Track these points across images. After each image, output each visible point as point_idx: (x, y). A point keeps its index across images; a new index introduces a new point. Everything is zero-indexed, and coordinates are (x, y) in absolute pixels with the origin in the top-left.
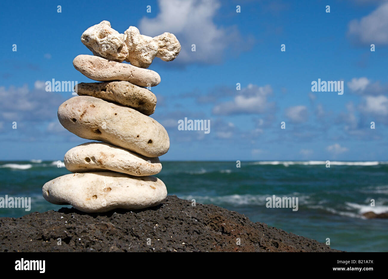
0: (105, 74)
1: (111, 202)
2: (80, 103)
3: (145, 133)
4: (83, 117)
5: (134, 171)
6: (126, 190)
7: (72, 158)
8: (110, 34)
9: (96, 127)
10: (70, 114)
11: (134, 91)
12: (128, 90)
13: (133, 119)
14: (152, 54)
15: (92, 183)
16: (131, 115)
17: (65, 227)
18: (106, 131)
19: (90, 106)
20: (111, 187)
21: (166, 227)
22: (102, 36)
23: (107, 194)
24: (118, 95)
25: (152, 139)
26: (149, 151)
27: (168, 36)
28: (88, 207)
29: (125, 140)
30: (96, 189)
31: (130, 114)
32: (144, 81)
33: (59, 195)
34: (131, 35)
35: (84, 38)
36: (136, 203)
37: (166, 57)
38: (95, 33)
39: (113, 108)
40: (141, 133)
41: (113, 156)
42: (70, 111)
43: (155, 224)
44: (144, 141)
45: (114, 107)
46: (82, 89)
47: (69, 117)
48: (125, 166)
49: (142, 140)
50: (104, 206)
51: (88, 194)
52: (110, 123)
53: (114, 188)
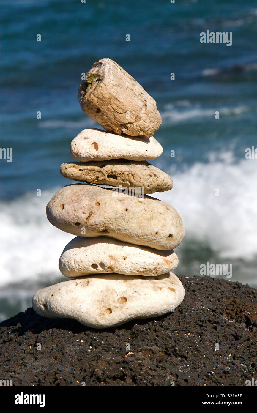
1: (129, 316)
2: (82, 203)
3: (164, 228)
4: (90, 220)
5: (151, 272)
6: (144, 299)
7: (74, 265)
9: (104, 228)
10: (72, 218)
13: (147, 213)
15: (102, 294)
16: (143, 208)
18: (116, 231)
19: (95, 204)
20: (126, 296)
23: (124, 306)
25: (172, 233)
26: (168, 246)
28: (102, 323)
29: (140, 239)
30: (108, 300)
31: (142, 206)
33: (63, 311)
40: (159, 229)
41: (125, 258)
42: (72, 215)
44: (164, 238)
47: (71, 221)
48: (141, 269)
49: (162, 237)
50: (120, 321)
51: (100, 308)
52: (122, 222)
53: (130, 297)
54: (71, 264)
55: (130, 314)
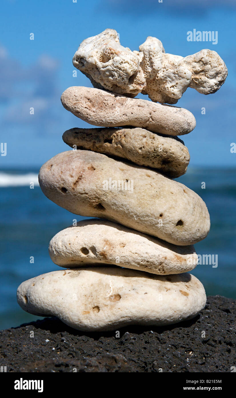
0: (111, 118)
1: (121, 318)
2: (73, 164)
3: (172, 210)
4: (78, 185)
5: (156, 268)
6: (143, 299)
7: (61, 247)
8: (118, 56)
9: (97, 200)
10: (57, 181)
11: (154, 145)
12: (145, 144)
13: (153, 189)
14: (183, 84)
15: (92, 287)
16: (149, 182)
17: (53, 363)
18: (112, 207)
19: (88, 168)
20: (120, 294)
21: (205, 357)
22: (105, 58)
23: (115, 304)
24: (130, 151)
25: (183, 220)
26: (178, 237)
27: (207, 56)
28: (86, 324)
29: (141, 221)
30: (98, 296)
31: (149, 180)
32: (170, 128)
33: (43, 305)
34: (150, 55)
35: (77, 61)
36: (158, 319)
37: (205, 89)
38: (94, 53)
39: (123, 170)
40: (165, 211)
41: (123, 245)
42: (57, 177)
43: (188, 352)
44: (170, 223)
45: (124, 168)
46: (74, 139)
47: (56, 186)
48: (142, 261)
49: (167, 221)
50: (110, 323)
51: (86, 305)
52: (119, 194)
53: (125, 294)
54: (58, 246)
55: (122, 316)
